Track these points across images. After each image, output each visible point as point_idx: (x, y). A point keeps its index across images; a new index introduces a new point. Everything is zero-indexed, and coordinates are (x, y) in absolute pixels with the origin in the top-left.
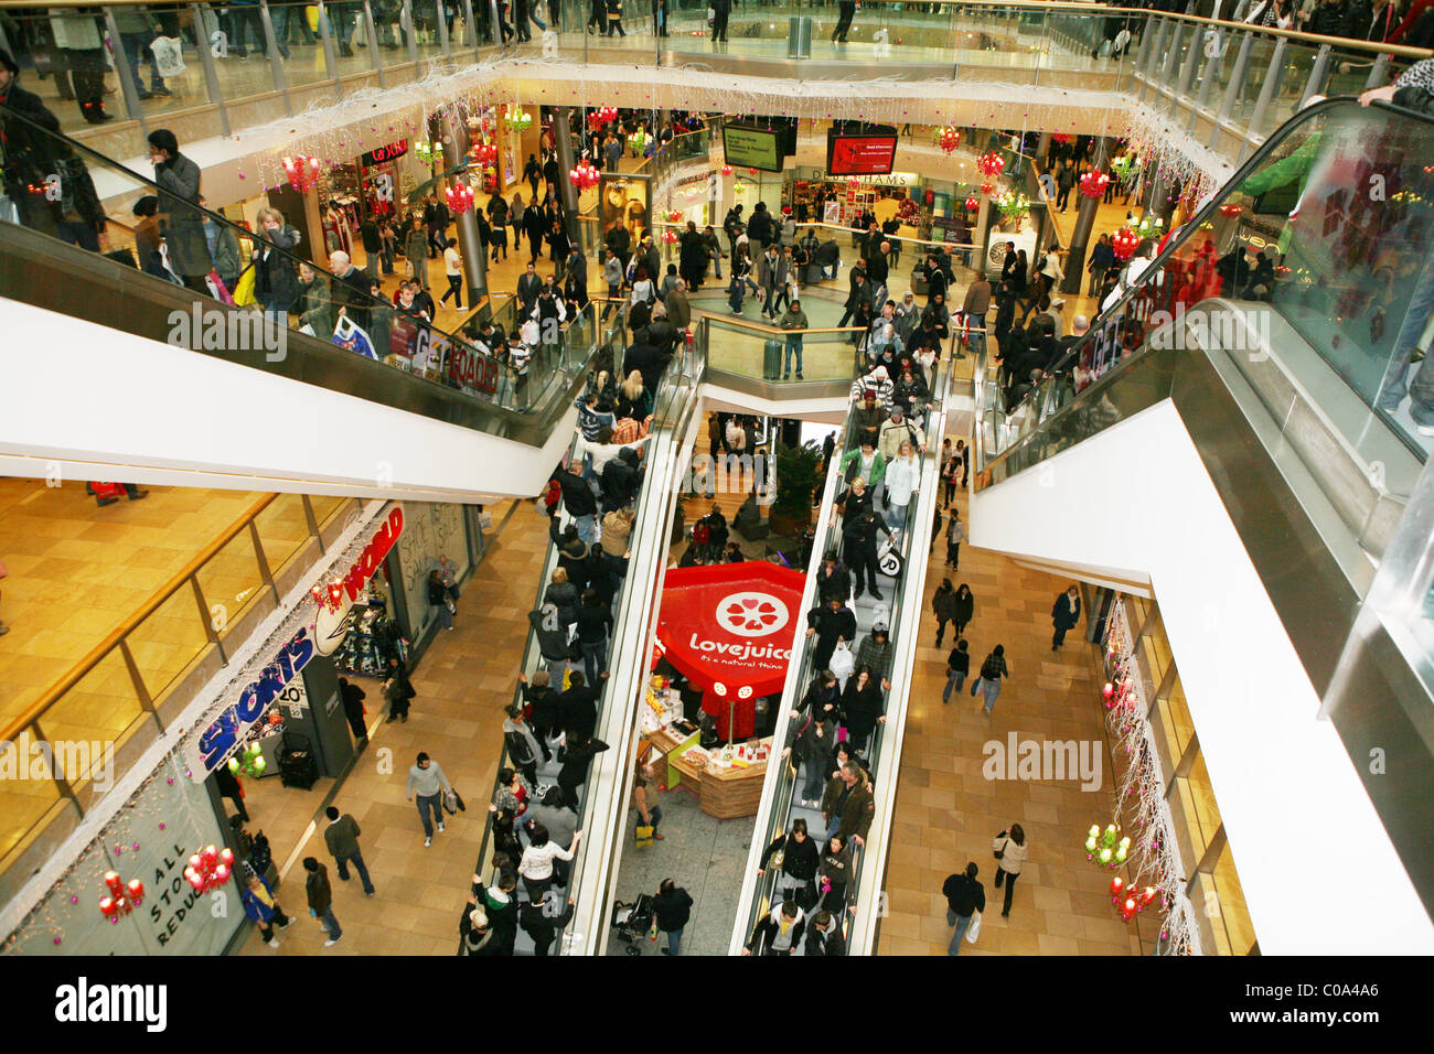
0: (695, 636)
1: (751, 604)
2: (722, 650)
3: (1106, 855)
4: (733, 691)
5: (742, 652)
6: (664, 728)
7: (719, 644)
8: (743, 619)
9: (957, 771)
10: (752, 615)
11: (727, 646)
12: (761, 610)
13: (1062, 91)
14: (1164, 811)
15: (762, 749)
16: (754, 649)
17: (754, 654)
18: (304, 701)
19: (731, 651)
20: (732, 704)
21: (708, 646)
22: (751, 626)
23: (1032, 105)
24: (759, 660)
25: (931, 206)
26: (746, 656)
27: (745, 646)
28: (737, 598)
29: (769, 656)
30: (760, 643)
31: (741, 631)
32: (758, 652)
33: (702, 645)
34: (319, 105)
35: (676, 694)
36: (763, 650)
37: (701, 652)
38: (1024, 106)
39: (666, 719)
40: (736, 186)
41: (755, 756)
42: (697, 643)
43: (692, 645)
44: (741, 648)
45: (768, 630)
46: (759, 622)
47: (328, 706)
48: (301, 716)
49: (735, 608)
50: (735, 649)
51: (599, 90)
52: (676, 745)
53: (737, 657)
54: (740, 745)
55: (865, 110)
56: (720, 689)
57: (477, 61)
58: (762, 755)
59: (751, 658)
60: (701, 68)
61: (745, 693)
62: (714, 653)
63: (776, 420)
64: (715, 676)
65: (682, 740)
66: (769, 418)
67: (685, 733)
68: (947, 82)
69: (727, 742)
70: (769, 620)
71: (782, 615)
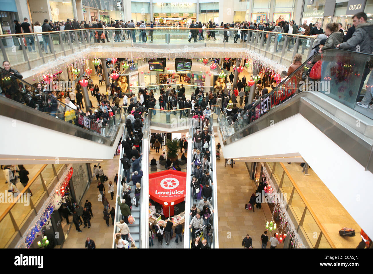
0: (156, 191)
1: (169, 181)
2: (164, 194)
3: (271, 228)
4: (169, 204)
5: (169, 193)
6: (151, 216)
7: (163, 192)
8: (168, 185)
9: (226, 216)
10: (170, 183)
11: (165, 192)
12: (172, 182)
13: (231, 49)
14: (287, 214)
15: (178, 218)
16: (172, 192)
17: (172, 193)
18: (50, 224)
20: (169, 207)
21: (160, 193)
22: (170, 186)
23: (224, 52)
24: (174, 195)
25: (193, 78)
26: (170, 194)
27: (170, 192)
28: (165, 180)
30: (173, 190)
31: (168, 188)
32: (173, 193)
33: (159, 193)
34: (51, 61)
35: (154, 207)
36: (174, 192)
37: (159, 195)
38: (222, 52)
39: (152, 214)
40: (144, 76)
42: (157, 193)
43: (156, 193)
44: (169, 192)
45: (174, 187)
46: (172, 185)
47: (57, 224)
48: (49, 229)
49: (165, 183)
50: (167, 193)
51: (117, 54)
52: (155, 220)
53: (168, 195)
54: (172, 218)
55: (185, 55)
56: (166, 204)
57: (86, 48)
58: (178, 219)
59: (172, 195)
60: (143, 47)
61: (173, 204)
62: (162, 195)
63: (165, 134)
64: (164, 201)
65: (157, 219)
66: (163, 133)
67: (157, 216)
68: (204, 48)
69: (169, 217)
70: (175, 184)
71: (177, 182)
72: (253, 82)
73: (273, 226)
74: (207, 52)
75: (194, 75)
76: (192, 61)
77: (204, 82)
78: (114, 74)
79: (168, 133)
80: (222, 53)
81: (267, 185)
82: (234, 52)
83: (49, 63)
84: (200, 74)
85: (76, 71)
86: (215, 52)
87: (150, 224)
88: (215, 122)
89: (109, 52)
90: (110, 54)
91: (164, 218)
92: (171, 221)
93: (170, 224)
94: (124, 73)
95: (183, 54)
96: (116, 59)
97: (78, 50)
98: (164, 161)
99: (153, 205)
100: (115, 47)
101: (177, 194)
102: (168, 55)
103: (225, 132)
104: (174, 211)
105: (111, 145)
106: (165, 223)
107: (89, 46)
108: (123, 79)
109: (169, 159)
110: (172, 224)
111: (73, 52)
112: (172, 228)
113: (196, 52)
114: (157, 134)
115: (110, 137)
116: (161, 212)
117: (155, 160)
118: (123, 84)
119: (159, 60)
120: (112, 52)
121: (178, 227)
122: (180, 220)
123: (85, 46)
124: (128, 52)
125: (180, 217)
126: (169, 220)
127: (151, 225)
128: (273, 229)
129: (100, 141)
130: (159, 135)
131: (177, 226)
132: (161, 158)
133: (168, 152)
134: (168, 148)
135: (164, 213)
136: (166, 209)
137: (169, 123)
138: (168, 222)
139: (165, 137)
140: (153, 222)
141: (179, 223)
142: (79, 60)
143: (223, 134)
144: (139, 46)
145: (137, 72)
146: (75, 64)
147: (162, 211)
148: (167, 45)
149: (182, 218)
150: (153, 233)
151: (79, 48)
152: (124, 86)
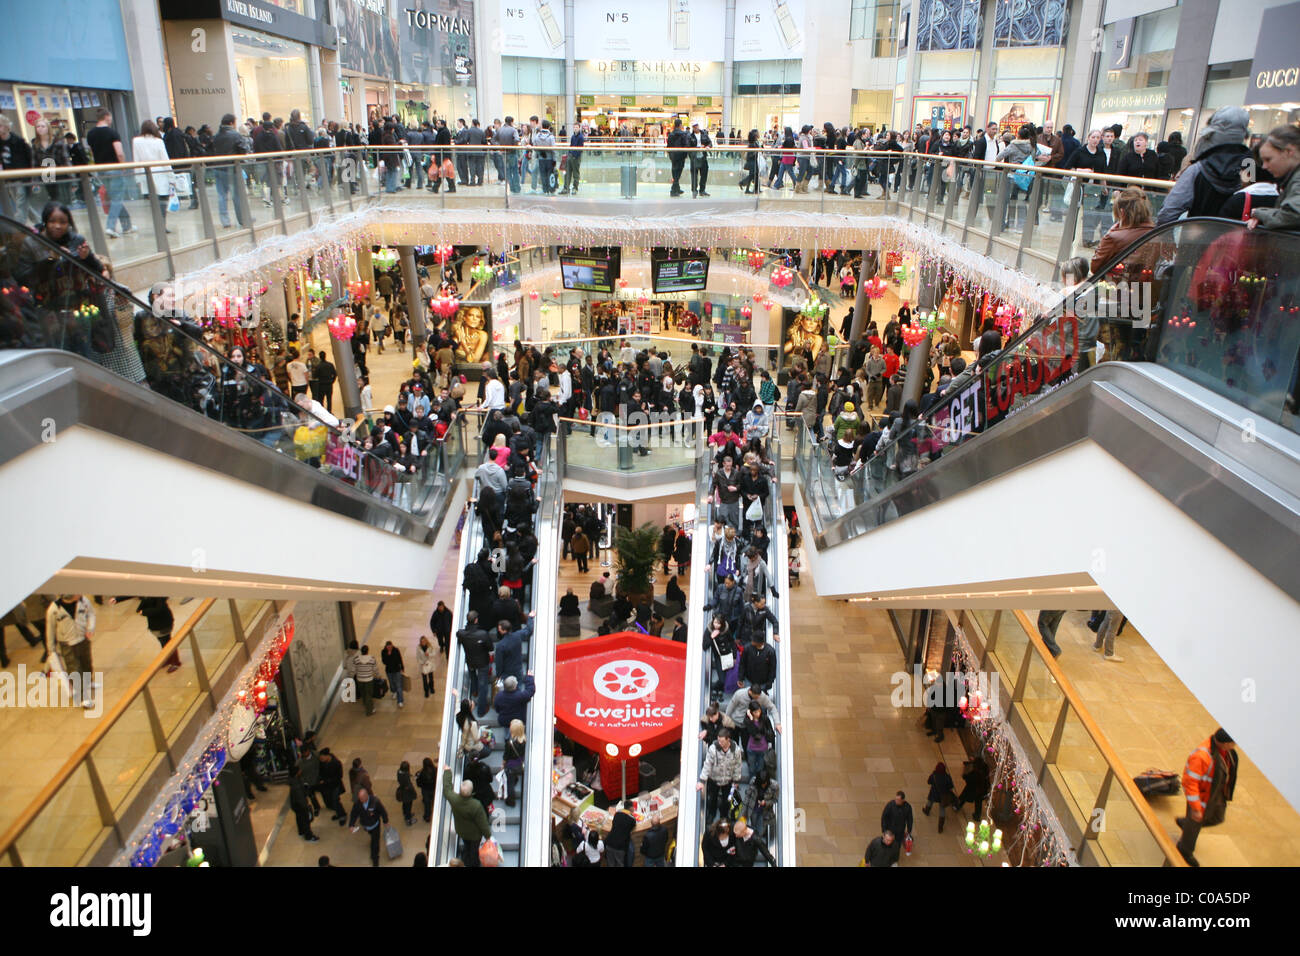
0: (579, 705)
1: (623, 671)
2: (605, 715)
4: (624, 750)
5: (624, 715)
6: (559, 794)
7: (602, 710)
8: (619, 686)
9: (822, 800)
10: (626, 680)
11: (609, 710)
12: (632, 675)
13: (843, 217)
14: (1040, 796)
15: (651, 803)
16: (634, 711)
17: (635, 715)
18: (212, 810)
19: (614, 715)
20: (624, 763)
21: (592, 713)
22: (626, 690)
23: (821, 229)
24: (640, 720)
25: (708, 315)
26: (628, 718)
27: (625, 709)
28: (610, 667)
29: (648, 715)
30: (637, 704)
31: (618, 696)
32: (638, 712)
33: (587, 712)
34: (240, 251)
35: (569, 760)
36: (642, 710)
37: (587, 719)
38: (813, 229)
39: (561, 786)
40: (542, 308)
41: (648, 809)
42: (582, 711)
43: (578, 712)
44: (622, 711)
45: (642, 693)
46: (633, 686)
47: (236, 812)
48: (209, 826)
49: (609, 677)
50: (617, 713)
51: (456, 232)
52: (572, 808)
53: (619, 720)
54: (633, 800)
55: (687, 239)
56: (612, 750)
57: (352, 209)
58: (654, 807)
59: (633, 720)
60: (546, 210)
61: (635, 750)
62: (600, 718)
63: (610, 507)
64: (605, 739)
65: (579, 803)
66: (603, 505)
67: (580, 795)
68: (751, 213)
69: (620, 799)
70: (643, 683)
72: (920, 331)
73: (991, 840)
74: (760, 228)
75: (712, 306)
76: (709, 260)
77: (747, 333)
78: (445, 299)
79: (621, 506)
80: (814, 233)
82: (854, 230)
83: (234, 259)
84: (735, 305)
85: (318, 286)
86: (791, 228)
87: (554, 819)
88: (788, 470)
89: (429, 226)
90: (431, 230)
91: (603, 801)
92: (627, 812)
93: (624, 823)
94: (474, 296)
95: (680, 234)
96: (450, 248)
97: (328, 216)
98: (607, 602)
99: (566, 753)
100: (450, 207)
101: (653, 719)
102: (631, 237)
103: (821, 505)
104: (641, 777)
105: (429, 539)
106: (607, 817)
107: (362, 205)
108: (471, 318)
109: (624, 594)
110: (632, 822)
111: (310, 224)
112: (633, 837)
113: (723, 229)
114: (582, 506)
115: (425, 513)
116: (593, 779)
117: (576, 597)
118: (470, 334)
119: (598, 252)
120: (437, 225)
121: (651, 834)
122: (661, 808)
123: (351, 204)
124: (493, 225)
125: (661, 797)
126: (620, 807)
127: (557, 823)
128: (991, 849)
129: (390, 527)
130: (589, 513)
131: (649, 830)
132: (597, 591)
133: (619, 572)
134: (621, 555)
135: (602, 784)
136: (610, 770)
137: (627, 469)
138: (618, 816)
139: (610, 517)
140: (566, 812)
141: (655, 820)
142: (330, 248)
143: (814, 510)
144: (530, 204)
145: (517, 294)
146: (316, 264)
147: (598, 778)
148: (627, 202)
149: (668, 803)
150: (565, 853)
151: (331, 211)
152: (475, 341)
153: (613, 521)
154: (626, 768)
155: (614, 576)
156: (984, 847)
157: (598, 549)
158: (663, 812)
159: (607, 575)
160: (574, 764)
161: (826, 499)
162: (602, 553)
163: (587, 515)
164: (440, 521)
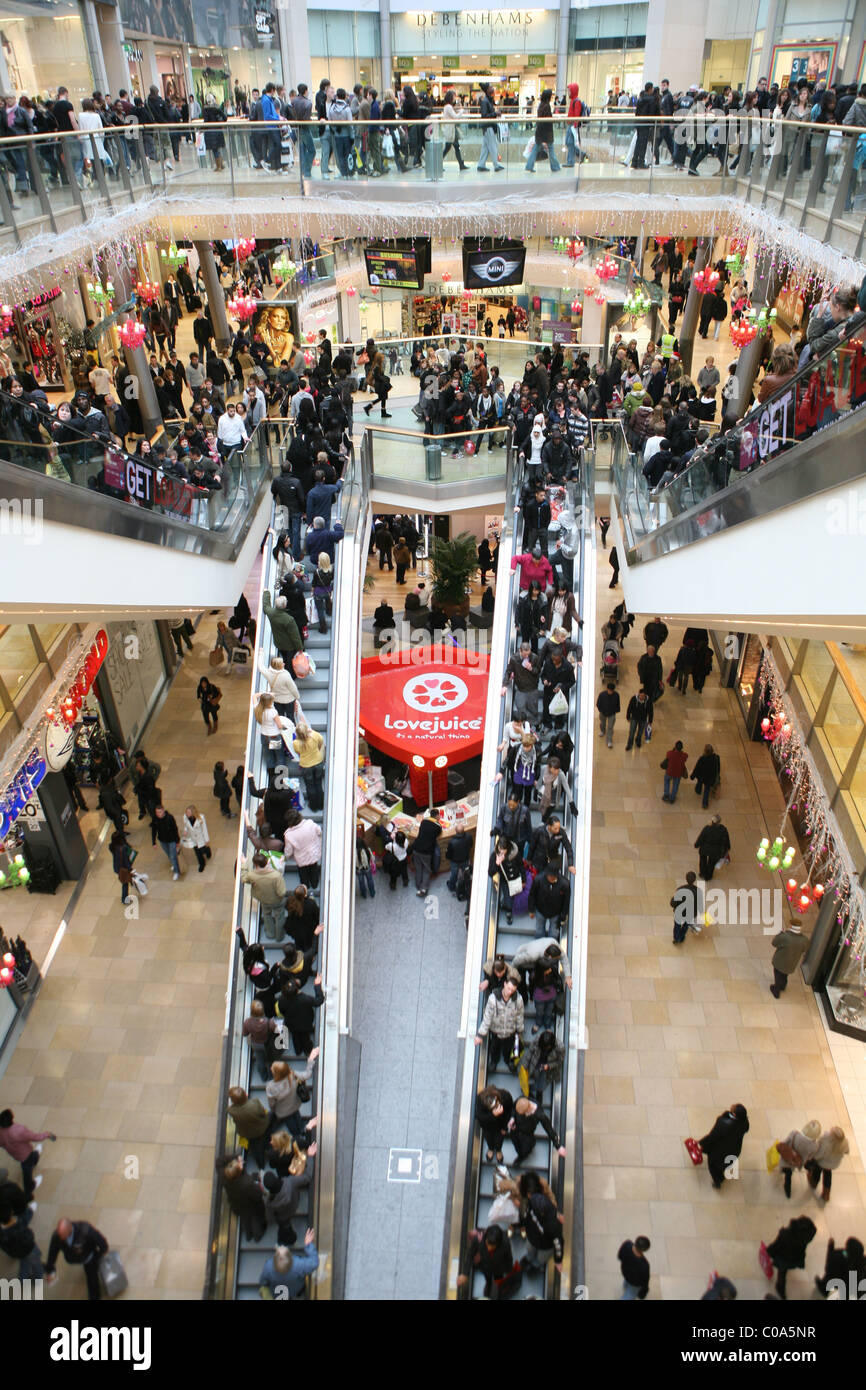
0: (388, 717)
1: (433, 684)
2: (413, 727)
4: (430, 762)
5: (432, 727)
6: (369, 802)
7: (410, 722)
8: (428, 698)
9: (627, 810)
10: (436, 693)
11: (417, 722)
12: (442, 688)
13: (674, 198)
14: (831, 821)
15: (459, 810)
16: (442, 723)
17: (443, 727)
18: (40, 815)
19: (422, 727)
20: (430, 774)
21: (401, 725)
22: (435, 703)
23: (648, 212)
24: (447, 732)
25: (538, 312)
26: (436, 730)
27: (433, 721)
28: (420, 680)
29: (456, 728)
30: (446, 717)
31: (427, 708)
32: (446, 725)
33: (396, 724)
34: (3, 252)
35: (377, 770)
36: (450, 722)
37: (396, 731)
38: (639, 214)
39: (370, 794)
40: (361, 306)
41: (454, 816)
42: (391, 723)
43: (387, 725)
44: (430, 723)
45: (451, 705)
46: (443, 699)
47: (64, 817)
48: (38, 829)
49: (420, 689)
50: (425, 725)
51: (249, 223)
52: (382, 815)
53: (427, 732)
54: (439, 809)
55: (498, 226)
56: (419, 762)
57: (133, 201)
58: (460, 815)
59: (441, 731)
60: (344, 197)
61: (441, 762)
62: (408, 731)
63: (427, 517)
64: (412, 751)
65: (388, 810)
66: (420, 517)
67: (389, 803)
68: (570, 195)
69: (428, 807)
70: (452, 696)
71: (462, 691)
72: (750, 330)
73: (782, 856)
74: (581, 212)
75: (540, 300)
76: (524, 250)
77: (578, 330)
78: (241, 300)
79: (437, 517)
80: (639, 217)
81: (773, 712)
82: (685, 213)
84: (565, 299)
85: (99, 289)
86: (615, 212)
87: (363, 826)
88: (603, 480)
89: (220, 217)
90: (222, 221)
91: (412, 808)
92: (433, 820)
93: (430, 831)
94: (282, 296)
95: (491, 221)
96: (253, 241)
97: (105, 209)
98: (421, 614)
99: (375, 763)
100: (242, 195)
101: (460, 731)
102: (436, 225)
103: (635, 518)
104: (449, 785)
105: (233, 558)
106: (413, 824)
107: (144, 195)
108: (276, 319)
109: (440, 606)
110: (438, 830)
111: (84, 218)
112: (439, 842)
113: (539, 215)
114: (398, 516)
115: (226, 529)
116: (404, 787)
117: (391, 609)
118: (276, 337)
119: (403, 244)
120: (228, 217)
121: (455, 841)
122: (467, 816)
123: (131, 194)
124: (289, 215)
125: (468, 806)
126: (427, 815)
127: (366, 829)
128: (781, 864)
129: (191, 543)
130: (406, 522)
131: (453, 837)
132: (412, 603)
133: (434, 583)
134: (437, 568)
135: (412, 792)
136: (418, 778)
137: (436, 479)
138: (425, 823)
139: (426, 527)
140: (376, 819)
141: (460, 828)
142: (110, 249)
143: (627, 524)
144: (326, 190)
145: (332, 291)
146: (95, 263)
147: (408, 786)
148: (431, 185)
149: (472, 812)
150: (373, 857)
151: (109, 202)
152: (281, 344)
153: (430, 532)
154: (433, 778)
155: (429, 587)
156: (774, 862)
157: (415, 559)
158: (469, 819)
159: (422, 586)
160: (383, 774)
161: (640, 512)
162: (419, 563)
163: (403, 525)
164: (242, 538)
